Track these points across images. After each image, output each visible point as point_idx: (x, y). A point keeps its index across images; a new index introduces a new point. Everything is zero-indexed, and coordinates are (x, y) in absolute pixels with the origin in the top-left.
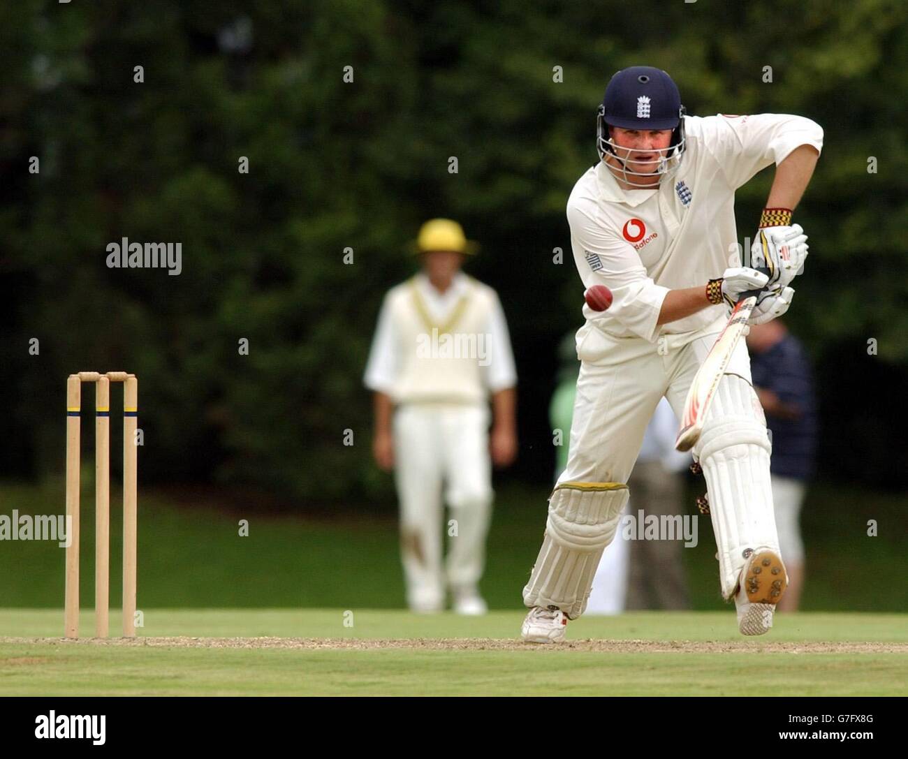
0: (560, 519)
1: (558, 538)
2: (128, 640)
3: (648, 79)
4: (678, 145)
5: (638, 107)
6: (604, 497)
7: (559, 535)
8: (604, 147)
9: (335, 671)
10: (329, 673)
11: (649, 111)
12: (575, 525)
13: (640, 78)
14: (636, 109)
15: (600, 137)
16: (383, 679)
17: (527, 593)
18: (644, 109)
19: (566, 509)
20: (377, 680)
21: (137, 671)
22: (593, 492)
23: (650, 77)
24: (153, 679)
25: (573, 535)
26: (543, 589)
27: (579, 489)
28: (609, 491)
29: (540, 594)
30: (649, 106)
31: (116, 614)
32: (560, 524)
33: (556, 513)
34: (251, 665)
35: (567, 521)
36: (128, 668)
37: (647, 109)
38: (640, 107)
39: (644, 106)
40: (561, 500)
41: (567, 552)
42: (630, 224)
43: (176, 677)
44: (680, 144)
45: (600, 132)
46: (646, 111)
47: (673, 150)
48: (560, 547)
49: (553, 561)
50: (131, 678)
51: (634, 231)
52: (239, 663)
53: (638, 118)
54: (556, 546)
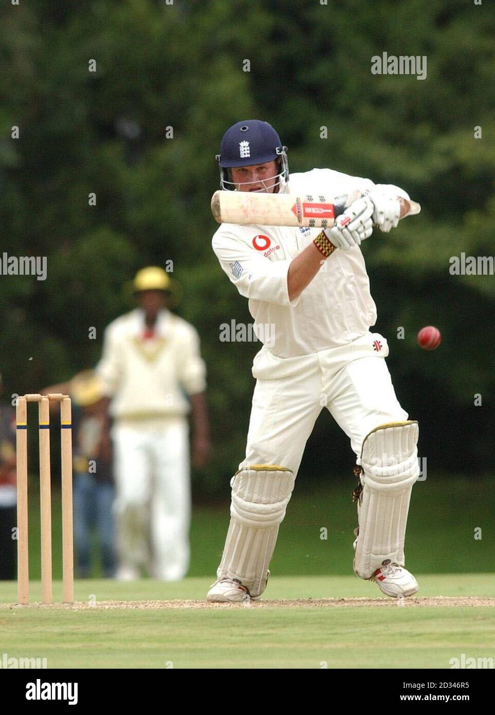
0: (240, 500)
1: (240, 517)
2: (68, 604)
3: (248, 128)
4: (282, 174)
5: (240, 150)
6: (273, 477)
7: (240, 513)
8: (225, 187)
9: (234, 626)
10: (228, 627)
11: (249, 152)
12: (252, 504)
13: (241, 129)
14: (239, 152)
15: (222, 180)
16: (271, 631)
17: (219, 572)
18: (244, 150)
19: (245, 490)
20: (266, 632)
21: (78, 629)
22: (265, 471)
23: (249, 127)
24: (91, 634)
25: (250, 512)
26: (230, 566)
27: (255, 470)
28: (278, 471)
29: (228, 570)
30: (249, 148)
31: (58, 585)
32: (240, 504)
33: (238, 495)
34: (167, 622)
35: (246, 501)
36: (71, 627)
37: (248, 150)
38: (242, 149)
39: (245, 149)
40: (240, 482)
41: (246, 528)
42: (258, 238)
43: (108, 633)
44: (283, 173)
45: (222, 175)
46: (246, 152)
47: (278, 177)
48: (241, 525)
49: (236, 539)
50: (73, 634)
51: (261, 243)
52: (157, 621)
53: (242, 158)
54: (238, 524)
